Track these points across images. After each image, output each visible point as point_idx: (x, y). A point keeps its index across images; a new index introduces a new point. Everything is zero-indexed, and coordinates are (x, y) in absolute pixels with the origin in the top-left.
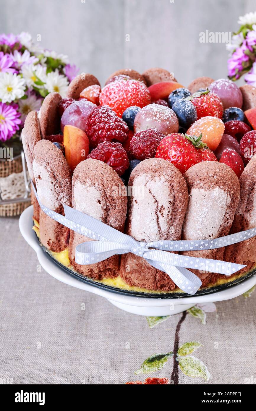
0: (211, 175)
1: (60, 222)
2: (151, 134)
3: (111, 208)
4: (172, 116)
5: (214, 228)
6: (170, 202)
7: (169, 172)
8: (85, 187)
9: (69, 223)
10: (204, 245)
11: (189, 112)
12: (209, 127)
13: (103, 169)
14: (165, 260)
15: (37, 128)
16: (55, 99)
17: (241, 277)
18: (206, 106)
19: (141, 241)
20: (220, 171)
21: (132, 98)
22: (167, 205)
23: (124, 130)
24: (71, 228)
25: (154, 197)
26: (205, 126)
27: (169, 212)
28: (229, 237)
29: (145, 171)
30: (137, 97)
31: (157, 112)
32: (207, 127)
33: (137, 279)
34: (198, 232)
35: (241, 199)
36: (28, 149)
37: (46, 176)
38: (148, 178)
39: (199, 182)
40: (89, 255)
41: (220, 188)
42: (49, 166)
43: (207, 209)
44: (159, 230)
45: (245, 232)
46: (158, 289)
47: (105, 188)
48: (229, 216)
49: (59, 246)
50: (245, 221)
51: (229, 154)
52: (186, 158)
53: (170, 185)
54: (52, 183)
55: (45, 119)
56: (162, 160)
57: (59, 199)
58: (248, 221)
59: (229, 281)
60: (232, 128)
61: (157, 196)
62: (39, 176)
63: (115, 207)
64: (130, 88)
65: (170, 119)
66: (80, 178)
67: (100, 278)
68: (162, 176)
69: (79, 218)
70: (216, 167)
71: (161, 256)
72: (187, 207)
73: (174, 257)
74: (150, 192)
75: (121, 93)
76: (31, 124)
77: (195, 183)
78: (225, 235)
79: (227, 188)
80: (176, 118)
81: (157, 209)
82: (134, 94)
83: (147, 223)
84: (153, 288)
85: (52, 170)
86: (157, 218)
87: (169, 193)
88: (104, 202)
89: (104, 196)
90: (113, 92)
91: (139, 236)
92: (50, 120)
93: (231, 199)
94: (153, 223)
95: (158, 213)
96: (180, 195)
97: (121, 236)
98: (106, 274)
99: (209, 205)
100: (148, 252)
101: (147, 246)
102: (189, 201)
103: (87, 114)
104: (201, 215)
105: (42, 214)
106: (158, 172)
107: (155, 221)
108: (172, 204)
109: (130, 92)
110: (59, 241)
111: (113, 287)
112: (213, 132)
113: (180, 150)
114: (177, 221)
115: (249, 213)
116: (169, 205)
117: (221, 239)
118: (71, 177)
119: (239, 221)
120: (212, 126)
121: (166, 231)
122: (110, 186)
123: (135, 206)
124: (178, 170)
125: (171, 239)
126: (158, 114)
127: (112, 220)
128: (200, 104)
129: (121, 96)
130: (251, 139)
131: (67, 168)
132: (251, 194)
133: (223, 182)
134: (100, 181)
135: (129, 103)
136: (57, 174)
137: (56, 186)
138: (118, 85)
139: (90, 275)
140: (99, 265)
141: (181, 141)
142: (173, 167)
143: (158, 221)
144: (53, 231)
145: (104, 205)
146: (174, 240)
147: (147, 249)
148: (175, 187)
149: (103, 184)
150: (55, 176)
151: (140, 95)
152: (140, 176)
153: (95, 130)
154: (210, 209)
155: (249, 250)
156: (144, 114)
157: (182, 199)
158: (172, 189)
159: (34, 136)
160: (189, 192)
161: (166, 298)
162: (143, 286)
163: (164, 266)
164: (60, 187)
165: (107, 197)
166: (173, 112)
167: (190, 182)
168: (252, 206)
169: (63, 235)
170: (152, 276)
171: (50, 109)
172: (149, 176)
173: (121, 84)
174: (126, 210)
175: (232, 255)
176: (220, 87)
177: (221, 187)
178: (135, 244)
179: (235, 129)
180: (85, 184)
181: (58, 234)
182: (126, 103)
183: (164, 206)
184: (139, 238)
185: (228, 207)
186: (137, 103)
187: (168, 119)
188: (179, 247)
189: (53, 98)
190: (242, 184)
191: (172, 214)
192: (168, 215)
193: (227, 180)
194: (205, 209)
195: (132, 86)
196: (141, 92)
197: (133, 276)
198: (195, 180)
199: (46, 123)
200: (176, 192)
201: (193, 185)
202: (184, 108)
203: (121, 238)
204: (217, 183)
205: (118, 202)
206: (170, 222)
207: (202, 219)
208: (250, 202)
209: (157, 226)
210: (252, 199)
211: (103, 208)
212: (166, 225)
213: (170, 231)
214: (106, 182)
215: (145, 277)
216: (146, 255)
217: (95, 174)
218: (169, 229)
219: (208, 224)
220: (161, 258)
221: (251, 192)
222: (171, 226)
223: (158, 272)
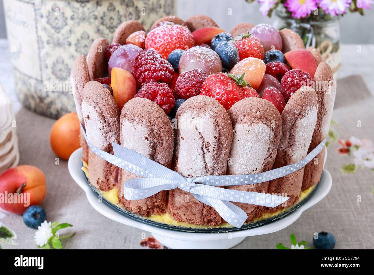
0: (254, 111)
1: (108, 161)
2: (196, 74)
3: (158, 145)
4: (215, 57)
5: (258, 162)
6: (215, 138)
7: (214, 109)
8: (133, 124)
9: (117, 161)
10: (248, 180)
11: (231, 53)
12: (251, 67)
13: (150, 107)
14: (212, 194)
15: (86, 71)
16: (102, 44)
17: (285, 212)
18: (247, 48)
19: (188, 177)
20: (263, 107)
21: (177, 41)
22: (212, 141)
23: (170, 72)
24: (120, 166)
25: (200, 133)
26: (247, 66)
27: (214, 147)
28: (273, 171)
29: (191, 108)
30: (181, 41)
31: (201, 54)
32: (249, 67)
33: (184, 215)
34: (243, 166)
35: (284, 135)
36: (77, 91)
37: (95, 115)
38: (193, 114)
39: (242, 118)
40: (137, 190)
41: (263, 123)
42: (98, 106)
43: (251, 144)
44: (205, 166)
45: (288, 167)
46: (205, 224)
47: (152, 126)
48: (272, 151)
49: (108, 185)
50: (288, 156)
51: (271, 91)
52: (230, 95)
53: (215, 121)
54: (101, 122)
55: (93, 63)
56: (206, 98)
57: (107, 138)
58: (291, 155)
59: (274, 215)
60: (273, 69)
61: (203, 132)
62: (88, 116)
63: (162, 144)
64: (174, 33)
65: (214, 60)
66: (128, 116)
67: (148, 214)
68: (207, 112)
69: (127, 155)
70: (259, 103)
71: (207, 190)
72: (231, 142)
73: (220, 191)
75: (166, 37)
76: (80, 67)
77: (239, 119)
78: (269, 170)
79: (270, 123)
80: (219, 59)
81: (203, 145)
82: (178, 38)
83: (193, 158)
84: (200, 223)
85: (101, 110)
86: (203, 154)
87: (214, 128)
88: (152, 139)
89: (151, 133)
90: (158, 36)
91: (186, 172)
92: (97, 64)
93: (274, 134)
94: (199, 158)
95: (204, 149)
96: (225, 131)
97: (169, 172)
98: (154, 211)
99: (253, 140)
100: (195, 188)
101: (194, 181)
102: (234, 136)
103: (134, 57)
104: (245, 150)
105: (91, 155)
106: (203, 109)
107: (201, 156)
108: (217, 139)
109: (174, 36)
110: (108, 180)
111: (161, 224)
112: (255, 72)
113: (224, 88)
114: (222, 156)
115: (291, 148)
116: (214, 140)
117: (265, 174)
118: (120, 116)
119: (282, 156)
120: (254, 66)
121: (212, 166)
122: (157, 123)
123: (182, 142)
124: (222, 106)
125: (217, 174)
126: (202, 55)
127: (159, 156)
128: (241, 46)
129: (166, 40)
130: (291, 77)
131: (115, 107)
132: (293, 130)
133: (266, 118)
134: (147, 119)
135: (174, 47)
136: (105, 113)
137: (104, 126)
138: (163, 29)
139: (138, 212)
140: (148, 202)
141: (225, 79)
142: (218, 104)
143: (204, 157)
144: (102, 170)
145: (151, 142)
146: (219, 175)
147: (194, 184)
148: (219, 122)
149: (150, 122)
150: (103, 116)
151: (184, 39)
152: (186, 113)
153: (142, 72)
154: (254, 144)
155: (292, 184)
156: (189, 56)
157: (227, 134)
158: (217, 125)
159: (82, 78)
160: (234, 128)
161: (213, 233)
162: (190, 221)
163: (211, 201)
164: (108, 126)
165: (154, 134)
166: (216, 53)
167: (234, 118)
168: (294, 141)
169: (111, 174)
170: (199, 211)
171: (97, 54)
172: (195, 112)
173: (166, 29)
174: (173, 147)
175: (275, 189)
176: (260, 31)
178: (182, 180)
179: (276, 70)
180: (133, 122)
181: (107, 173)
182: (171, 46)
183: (210, 142)
184: (186, 173)
185: (271, 141)
186: (181, 47)
187: (212, 60)
188: (225, 182)
189: (100, 43)
190: (284, 120)
191: (217, 149)
192: (213, 150)
193: (269, 115)
194: (249, 144)
195: (176, 30)
196: (185, 36)
197: (180, 212)
198: (239, 116)
199: (94, 67)
200: (220, 127)
201: (237, 121)
202: (226, 49)
203: (168, 174)
204: (260, 119)
205: (165, 138)
206: (216, 157)
207: (246, 154)
208: (292, 137)
209: (203, 162)
210: (294, 135)
211: (150, 146)
212: (211, 160)
213: (216, 166)
214: (153, 119)
215: (192, 212)
216: (192, 190)
217: (143, 112)
218: (215, 164)
219: (252, 159)
220: (207, 192)
221: (293, 127)
222: (217, 161)
223: (205, 207)
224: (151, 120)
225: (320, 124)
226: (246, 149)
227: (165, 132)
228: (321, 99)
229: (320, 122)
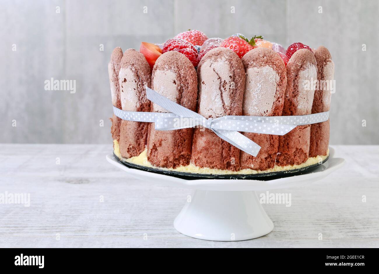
0: (261, 56)
3: (184, 89)
5: (268, 103)
6: (231, 77)
7: (228, 54)
8: (164, 72)
14: (229, 128)
20: (269, 53)
21: (195, 40)
22: (228, 79)
24: (150, 120)
25: (217, 74)
27: (230, 86)
28: (282, 118)
29: (210, 57)
30: (199, 40)
33: (205, 157)
34: (255, 107)
35: (289, 84)
36: (114, 73)
38: (212, 61)
39: (252, 62)
42: (134, 67)
43: (261, 85)
44: (223, 105)
46: (224, 167)
47: (180, 70)
48: (279, 95)
50: (293, 106)
52: (241, 47)
53: (230, 63)
54: (136, 82)
57: (141, 97)
58: (296, 106)
61: (220, 73)
62: (125, 79)
63: (188, 88)
67: (174, 166)
68: (223, 57)
72: (244, 84)
74: (214, 71)
76: (117, 51)
77: (250, 64)
78: (278, 115)
79: (275, 67)
81: (221, 85)
82: (197, 38)
83: (213, 99)
84: (220, 166)
85: (136, 70)
86: (221, 93)
87: (229, 69)
88: (179, 82)
89: (178, 77)
91: (207, 114)
93: (279, 78)
94: (217, 98)
95: (222, 89)
96: (238, 71)
98: (180, 162)
99: (262, 81)
106: (220, 55)
107: (219, 96)
108: (232, 79)
109: (193, 37)
110: (139, 144)
114: (237, 96)
115: (296, 98)
116: (230, 80)
117: (275, 118)
118: (152, 72)
119: (288, 106)
121: (229, 105)
122: (183, 67)
123: (203, 86)
124: (236, 53)
125: (234, 114)
127: (185, 100)
130: (293, 47)
131: (148, 66)
132: (296, 80)
133: (272, 62)
134: (175, 64)
136: (140, 72)
137: (138, 85)
139: (165, 164)
140: (174, 151)
141: (236, 38)
142: (231, 51)
143: (222, 96)
144: (134, 135)
145: (178, 86)
146: (236, 115)
148: (233, 64)
149: (178, 67)
150: (138, 75)
151: (202, 39)
152: (206, 62)
154: (263, 85)
155: (300, 137)
156: (208, 42)
157: (240, 74)
158: (231, 66)
159: (119, 58)
160: (246, 72)
162: (211, 165)
164: (142, 84)
165: (181, 78)
167: (245, 64)
168: (298, 91)
169: (142, 137)
170: (219, 152)
172: (213, 59)
174: (197, 92)
175: (284, 140)
177: (271, 66)
180: (163, 70)
181: (138, 137)
183: (227, 81)
185: (278, 84)
191: (233, 89)
192: (230, 89)
194: (259, 85)
196: (203, 37)
197: (201, 155)
198: (249, 61)
200: (234, 68)
201: (248, 66)
204: (267, 63)
205: (190, 81)
206: (232, 96)
207: (257, 95)
208: (296, 87)
209: (221, 101)
210: (297, 85)
211: (177, 89)
212: (229, 98)
213: (232, 105)
214: (180, 64)
215: (212, 154)
216: (213, 125)
217: (172, 60)
218: (231, 104)
219: (262, 100)
220: (226, 126)
221: (296, 78)
222: (233, 101)
223: (225, 149)
224: (178, 66)
225: (321, 94)
226: (257, 91)
227: (190, 75)
228: (320, 71)
229: (321, 92)
